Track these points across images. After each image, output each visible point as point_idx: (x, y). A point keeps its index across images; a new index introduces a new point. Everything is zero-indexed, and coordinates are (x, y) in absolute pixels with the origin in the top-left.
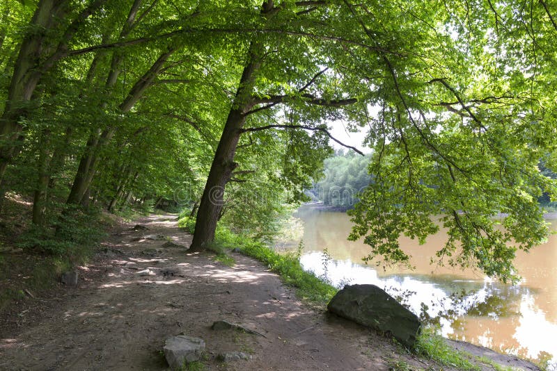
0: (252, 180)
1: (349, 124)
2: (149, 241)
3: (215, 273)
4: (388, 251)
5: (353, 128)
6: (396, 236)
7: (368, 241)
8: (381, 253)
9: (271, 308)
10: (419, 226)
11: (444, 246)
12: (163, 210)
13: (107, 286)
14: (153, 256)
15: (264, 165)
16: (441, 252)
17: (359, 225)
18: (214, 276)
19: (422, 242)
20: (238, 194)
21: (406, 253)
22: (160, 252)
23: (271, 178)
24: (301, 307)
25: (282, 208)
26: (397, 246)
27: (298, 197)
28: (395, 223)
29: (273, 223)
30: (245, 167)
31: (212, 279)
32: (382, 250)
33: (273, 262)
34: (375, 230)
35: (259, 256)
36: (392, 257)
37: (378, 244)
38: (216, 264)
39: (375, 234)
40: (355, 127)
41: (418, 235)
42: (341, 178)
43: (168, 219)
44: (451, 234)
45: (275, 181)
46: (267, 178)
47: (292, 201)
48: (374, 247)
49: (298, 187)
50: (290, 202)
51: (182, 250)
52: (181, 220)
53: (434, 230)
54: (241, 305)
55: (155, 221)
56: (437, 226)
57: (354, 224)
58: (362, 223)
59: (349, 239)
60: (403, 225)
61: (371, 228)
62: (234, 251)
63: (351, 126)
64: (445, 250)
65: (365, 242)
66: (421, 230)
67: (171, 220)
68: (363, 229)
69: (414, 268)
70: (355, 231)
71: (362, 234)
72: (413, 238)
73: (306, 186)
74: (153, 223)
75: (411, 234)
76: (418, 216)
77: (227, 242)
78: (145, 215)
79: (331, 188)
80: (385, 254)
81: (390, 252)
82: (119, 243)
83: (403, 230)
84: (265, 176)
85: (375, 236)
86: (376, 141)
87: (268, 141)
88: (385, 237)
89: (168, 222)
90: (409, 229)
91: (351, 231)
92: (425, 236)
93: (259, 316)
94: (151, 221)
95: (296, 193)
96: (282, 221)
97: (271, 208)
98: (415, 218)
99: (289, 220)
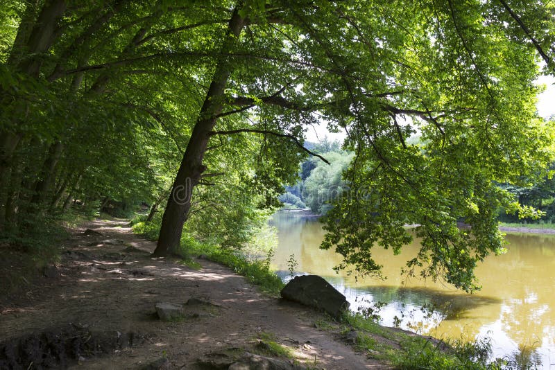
0: (221, 182)
1: (329, 124)
2: (108, 246)
3: (183, 274)
4: (361, 261)
5: (334, 128)
6: (370, 245)
7: (340, 250)
8: (353, 263)
9: (235, 297)
10: (393, 235)
11: (415, 256)
12: (109, 214)
13: (84, 280)
14: (117, 260)
15: (235, 164)
16: (412, 262)
17: (332, 233)
18: (182, 276)
19: (396, 252)
20: (205, 197)
21: (377, 263)
22: (123, 255)
23: (242, 179)
24: (260, 297)
25: (254, 214)
26: (369, 256)
27: (270, 202)
28: (369, 232)
29: (243, 231)
30: (214, 166)
31: (180, 278)
32: (354, 259)
33: (239, 266)
34: (348, 239)
35: (226, 262)
36: (364, 267)
37: (350, 253)
38: (183, 267)
39: (348, 242)
40: (336, 127)
41: (392, 246)
42: (332, 180)
43: (119, 225)
44: (423, 244)
45: (247, 182)
46: (239, 179)
47: (264, 206)
48: (345, 256)
49: (271, 191)
50: (261, 207)
51: (145, 254)
52: (135, 226)
53: (407, 240)
54: (209, 294)
55: (104, 226)
56: (411, 236)
57: (326, 232)
58: (335, 232)
59: (321, 248)
60: (378, 234)
61: (344, 236)
62: (200, 257)
63: (332, 126)
64: (415, 260)
65: (337, 251)
66: (395, 240)
67: (123, 226)
68: (336, 237)
69: (386, 278)
70: (327, 239)
71: (334, 242)
72: (386, 248)
73: (280, 190)
74: (102, 228)
75: (385, 244)
76: (393, 225)
77: (193, 249)
78: (89, 219)
79: (320, 192)
80: (357, 264)
81: (362, 262)
82: (75, 247)
83: (376, 240)
84: (236, 177)
85: (347, 245)
86: (357, 144)
87: (239, 141)
88: (358, 246)
89: (119, 228)
90: (383, 238)
91: (323, 239)
92: (399, 246)
93: (224, 301)
94: (100, 226)
95: (269, 198)
96: (254, 229)
97: (242, 214)
98: (390, 227)
99: (262, 229)
